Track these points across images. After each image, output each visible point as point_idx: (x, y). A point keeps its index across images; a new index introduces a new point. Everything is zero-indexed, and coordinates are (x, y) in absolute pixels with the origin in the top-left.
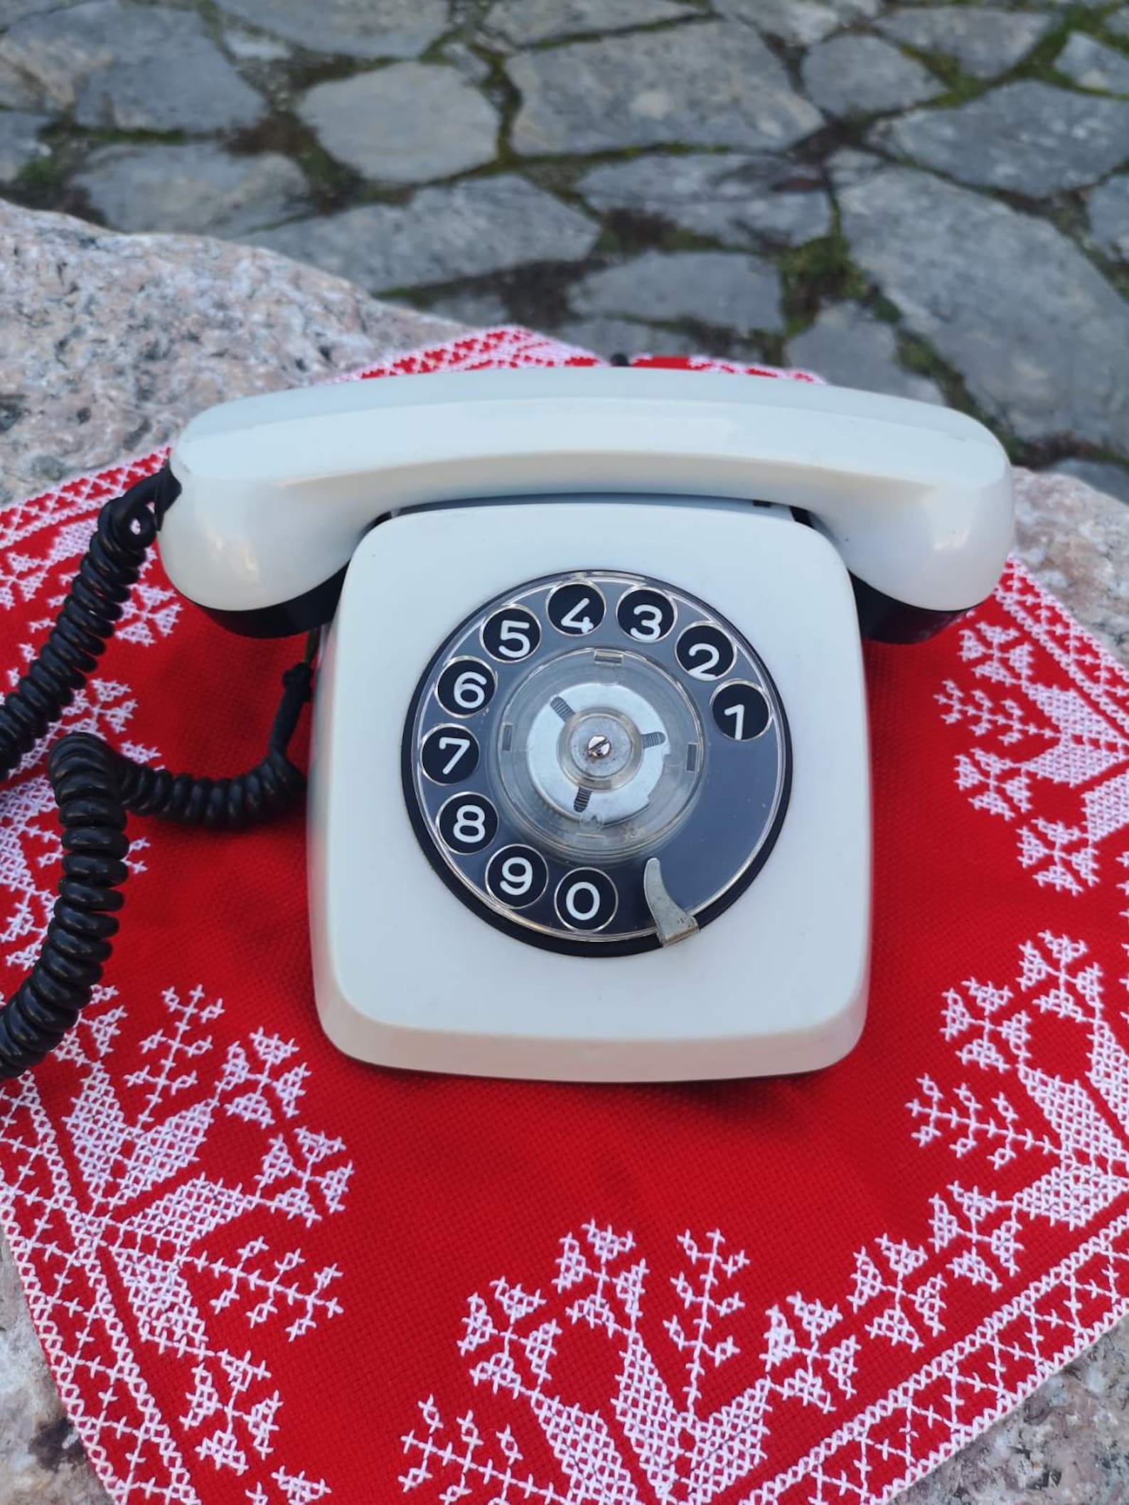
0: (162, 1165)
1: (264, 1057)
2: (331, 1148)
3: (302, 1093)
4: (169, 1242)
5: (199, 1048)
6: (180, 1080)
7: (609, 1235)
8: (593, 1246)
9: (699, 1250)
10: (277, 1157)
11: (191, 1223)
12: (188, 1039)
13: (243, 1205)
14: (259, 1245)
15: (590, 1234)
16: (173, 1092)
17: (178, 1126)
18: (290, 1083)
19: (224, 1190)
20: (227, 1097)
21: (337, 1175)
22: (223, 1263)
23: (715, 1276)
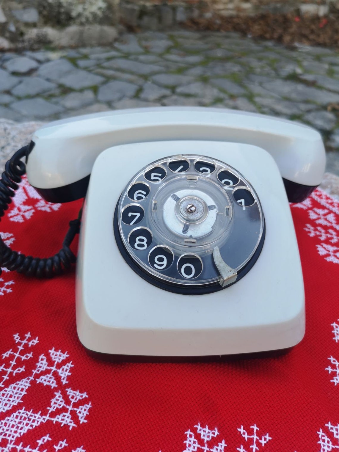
0: (6, 405)
1: (54, 360)
2: (82, 396)
3: (70, 374)
4: (6, 439)
5: (27, 357)
6: (17, 369)
7: (207, 430)
8: (200, 434)
9: (248, 435)
10: (58, 400)
11: (16, 430)
12: (22, 353)
13: (41, 420)
14: (47, 438)
15: (198, 430)
16: (14, 375)
17: (15, 388)
18: (65, 370)
19: (33, 414)
20: (37, 376)
21: (84, 408)
22: (30, 448)
23: (257, 446)
